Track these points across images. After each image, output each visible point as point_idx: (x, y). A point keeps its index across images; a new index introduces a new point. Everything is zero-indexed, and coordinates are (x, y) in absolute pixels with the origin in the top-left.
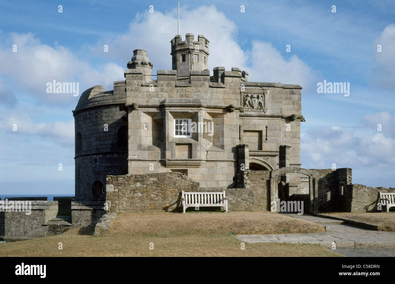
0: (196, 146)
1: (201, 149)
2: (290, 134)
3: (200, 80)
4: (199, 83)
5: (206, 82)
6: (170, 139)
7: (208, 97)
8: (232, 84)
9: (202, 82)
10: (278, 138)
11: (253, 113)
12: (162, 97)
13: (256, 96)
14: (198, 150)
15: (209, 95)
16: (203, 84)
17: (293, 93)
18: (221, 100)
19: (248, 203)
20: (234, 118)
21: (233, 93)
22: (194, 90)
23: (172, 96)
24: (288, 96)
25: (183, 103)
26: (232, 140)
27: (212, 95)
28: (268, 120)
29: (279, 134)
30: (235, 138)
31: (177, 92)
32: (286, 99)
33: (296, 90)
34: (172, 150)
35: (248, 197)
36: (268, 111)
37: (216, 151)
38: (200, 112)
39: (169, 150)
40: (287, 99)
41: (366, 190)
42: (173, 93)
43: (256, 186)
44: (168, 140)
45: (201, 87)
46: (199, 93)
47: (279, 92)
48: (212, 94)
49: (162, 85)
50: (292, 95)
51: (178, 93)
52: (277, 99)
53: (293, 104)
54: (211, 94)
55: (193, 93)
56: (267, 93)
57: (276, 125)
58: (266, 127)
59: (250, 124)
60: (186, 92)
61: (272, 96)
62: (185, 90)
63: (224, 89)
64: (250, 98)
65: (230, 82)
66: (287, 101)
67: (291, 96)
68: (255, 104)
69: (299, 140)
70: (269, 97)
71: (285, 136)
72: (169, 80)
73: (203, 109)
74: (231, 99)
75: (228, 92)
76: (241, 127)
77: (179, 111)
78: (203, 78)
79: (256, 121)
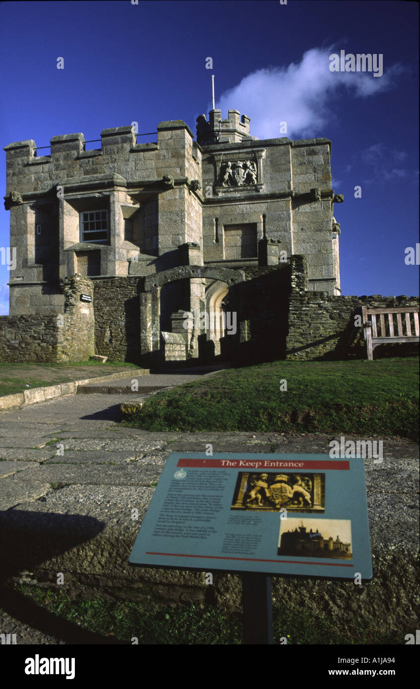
0: (106, 254)
1: (115, 258)
2: (312, 225)
3: (117, 143)
4: (115, 148)
5: (126, 144)
6: (67, 246)
7: (129, 168)
8: (171, 141)
9: (120, 145)
10: (286, 233)
11: (238, 195)
12: (56, 179)
13: (241, 166)
14: (109, 260)
15: (132, 164)
16: (122, 147)
17: (313, 153)
18: (151, 172)
19: (44, 344)
20: (175, 199)
21: (173, 156)
22: (106, 160)
23: (72, 174)
24: (304, 159)
25: (85, 182)
26: (173, 238)
27: (136, 165)
28: (266, 204)
29: (288, 225)
30: (178, 235)
31: (81, 166)
32: (300, 165)
33: (319, 147)
34: (68, 264)
35: (43, 331)
36: (263, 187)
37: (144, 261)
38: (114, 195)
39: (64, 264)
40: (302, 164)
41: (327, 304)
42: (74, 169)
43: (115, 311)
44: (63, 247)
45: (118, 153)
46: (116, 164)
47: (284, 153)
48: (137, 162)
49: (57, 160)
50: (311, 157)
51: (82, 168)
52: (280, 165)
53: (315, 172)
54: (135, 163)
55: (105, 165)
56: (261, 157)
57: (281, 211)
58: (264, 216)
59: (235, 214)
60: (93, 165)
61: (271, 162)
62: (92, 162)
63: (156, 151)
64: (231, 169)
65: (167, 138)
66: (304, 168)
67: (311, 159)
68: (239, 179)
69: (329, 234)
70: (265, 164)
71: (302, 229)
72: (68, 150)
73: (119, 188)
74: (169, 167)
75: (164, 156)
76: (219, 220)
77: (79, 197)
78: (122, 138)
79: (244, 207)
